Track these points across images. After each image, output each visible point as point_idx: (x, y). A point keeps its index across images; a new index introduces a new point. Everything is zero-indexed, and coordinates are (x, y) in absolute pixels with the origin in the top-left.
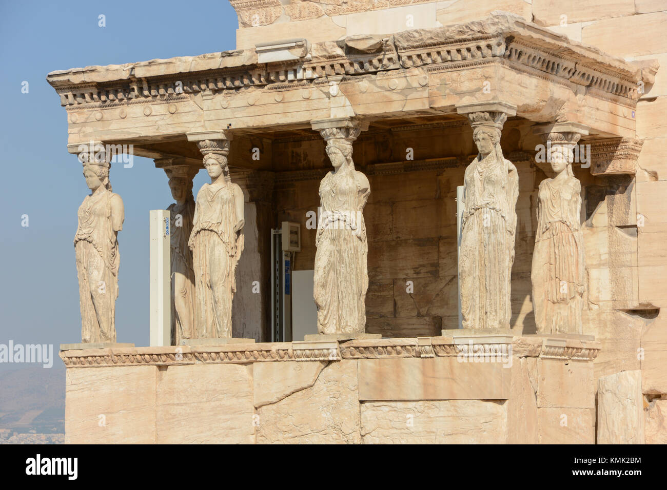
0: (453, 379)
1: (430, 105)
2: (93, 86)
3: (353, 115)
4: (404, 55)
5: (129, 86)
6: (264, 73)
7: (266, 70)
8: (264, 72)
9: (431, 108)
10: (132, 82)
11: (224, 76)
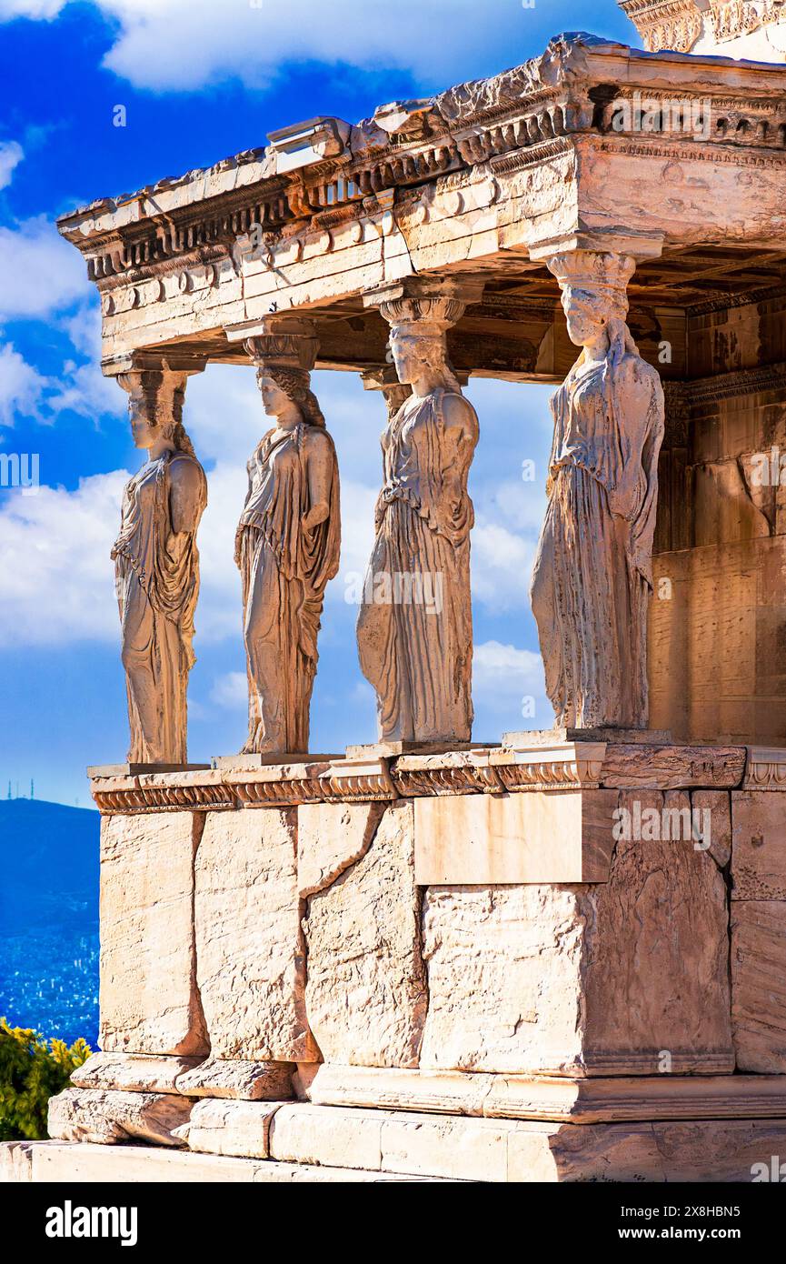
0: (523, 840)
1: (499, 244)
2: (117, 238)
3: (410, 273)
4: (459, 138)
5: (156, 234)
6: (301, 194)
7: (304, 187)
8: (301, 190)
9: (501, 249)
10: (157, 226)
11: (258, 203)
